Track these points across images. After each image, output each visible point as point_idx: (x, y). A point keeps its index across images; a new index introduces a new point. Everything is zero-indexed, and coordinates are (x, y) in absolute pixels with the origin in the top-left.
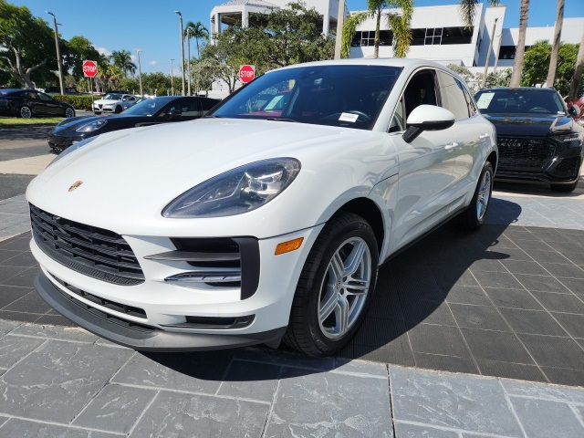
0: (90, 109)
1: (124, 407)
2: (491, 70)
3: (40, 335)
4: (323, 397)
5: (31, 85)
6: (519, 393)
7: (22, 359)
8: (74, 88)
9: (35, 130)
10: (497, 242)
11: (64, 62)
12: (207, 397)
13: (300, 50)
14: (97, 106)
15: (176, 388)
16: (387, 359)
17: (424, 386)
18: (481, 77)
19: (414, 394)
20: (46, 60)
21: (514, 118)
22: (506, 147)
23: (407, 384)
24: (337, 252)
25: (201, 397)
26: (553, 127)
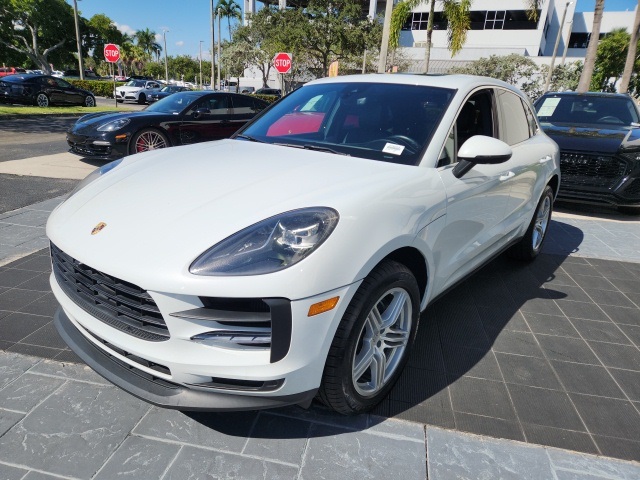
0: (111, 96)
1: (146, 463)
2: (559, 61)
3: (60, 375)
4: (354, 461)
5: (48, 68)
6: (566, 465)
7: (42, 402)
8: (94, 71)
9: (53, 121)
10: (553, 277)
11: (83, 43)
12: (233, 455)
13: (342, 36)
14: (119, 94)
15: (201, 444)
16: (425, 419)
17: (464, 453)
18: (547, 69)
19: (452, 463)
20: (64, 41)
21: (581, 129)
22: (570, 164)
23: (445, 450)
24: (375, 306)
25: (227, 456)
26: (626, 143)
